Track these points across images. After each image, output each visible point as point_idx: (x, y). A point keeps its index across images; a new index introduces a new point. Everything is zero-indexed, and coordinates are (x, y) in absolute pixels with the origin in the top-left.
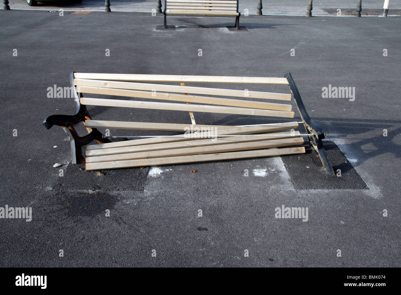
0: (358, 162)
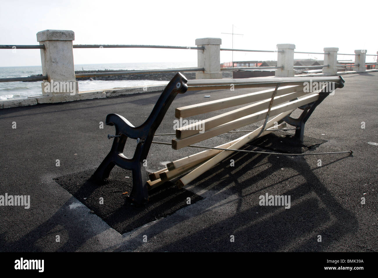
0: (68, 205)
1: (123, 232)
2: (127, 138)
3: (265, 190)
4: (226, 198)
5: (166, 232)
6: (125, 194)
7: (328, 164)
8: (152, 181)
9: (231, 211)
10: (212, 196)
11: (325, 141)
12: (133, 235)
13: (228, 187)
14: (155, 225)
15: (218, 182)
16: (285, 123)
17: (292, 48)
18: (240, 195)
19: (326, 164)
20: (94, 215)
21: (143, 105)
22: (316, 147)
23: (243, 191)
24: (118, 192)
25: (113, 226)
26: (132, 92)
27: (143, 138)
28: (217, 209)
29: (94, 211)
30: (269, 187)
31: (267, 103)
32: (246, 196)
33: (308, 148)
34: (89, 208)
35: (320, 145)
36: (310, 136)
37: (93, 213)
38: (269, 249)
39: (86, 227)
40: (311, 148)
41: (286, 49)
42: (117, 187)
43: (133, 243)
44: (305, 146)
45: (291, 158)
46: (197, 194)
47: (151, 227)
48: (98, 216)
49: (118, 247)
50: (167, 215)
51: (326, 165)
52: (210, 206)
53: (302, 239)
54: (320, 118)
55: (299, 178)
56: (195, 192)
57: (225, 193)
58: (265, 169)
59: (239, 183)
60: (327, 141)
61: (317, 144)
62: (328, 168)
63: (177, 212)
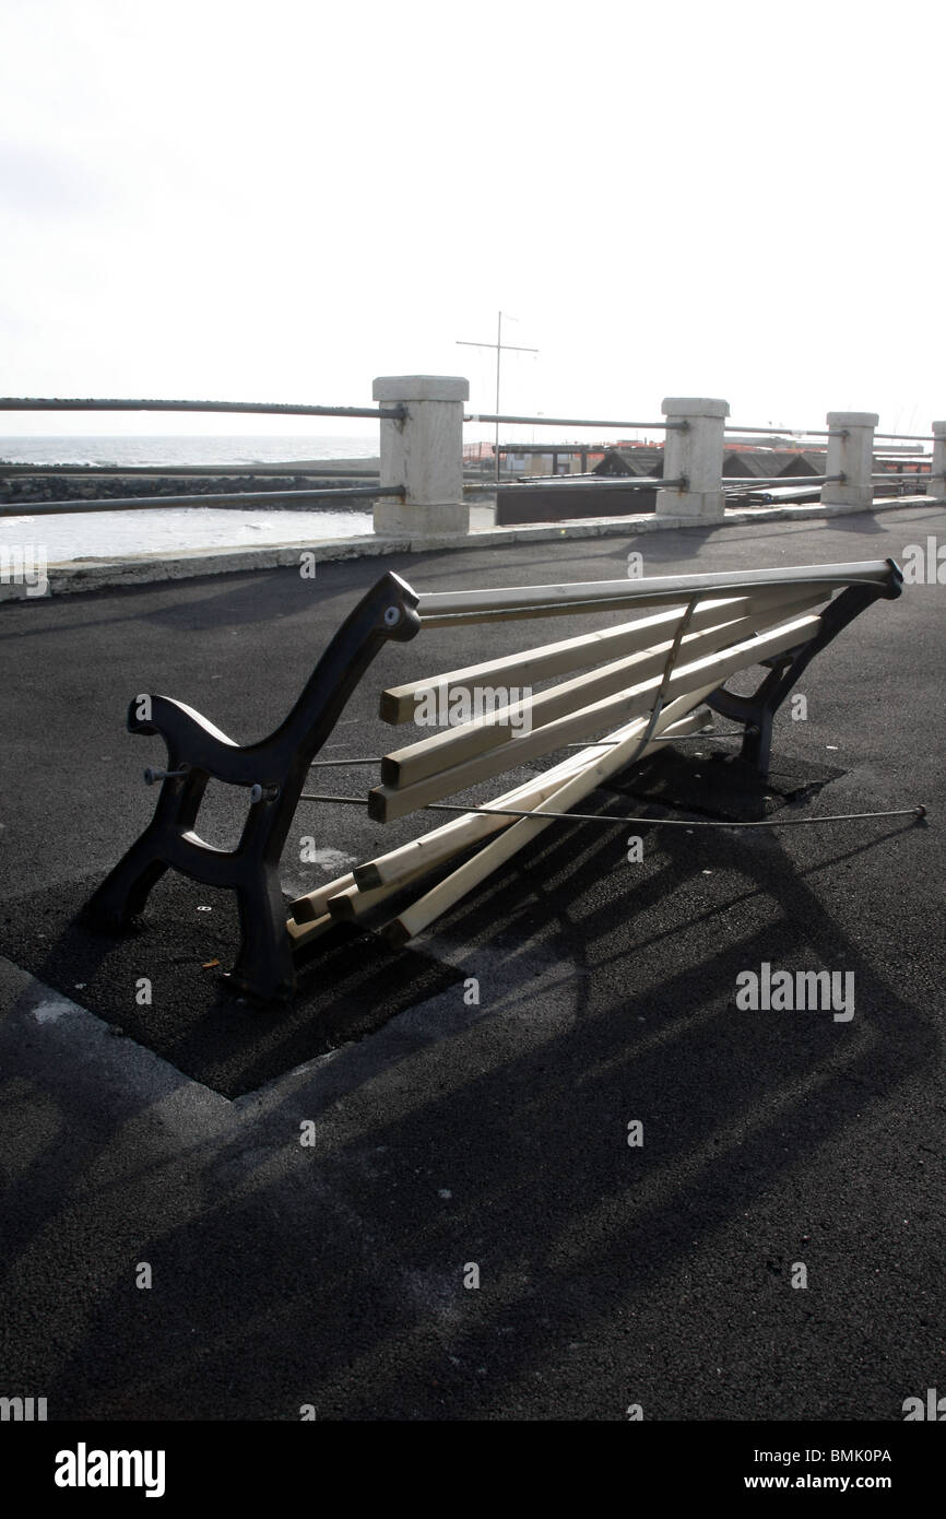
0: (29, 1010)
1: (235, 1090)
2: (206, 781)
3: (658, 945)
4: (539, 975)
5: (369, 1086)
6: (211, 968)
7: (850, 855)
8: (299, 922)
9: (561, 1015)
10: (495, 968)
11: (839, 773)
12: (267, 1099)
13: (540, 936)
14: (330, 1068)
15: (506, 922)
16: (709, 712)
17: (716, 412)
18: (581, 961)
19: (843, 854)
20: (126, 1042)
21: (196, 629)
22: (811, 795)
23: (591, 948)
24: (187, 960)
25: (196, 1075)
26: (144, 576)
27: (270, 785)
28: (514, 1011)
29: (120, 1026)
30: (669, 933)
31: (658, 657)
32: (602, 964)
33: (783, 796)
34: (102, 1017)
35: (822, 785)
36: (788, 755)
37: (120, 1035)
38: (689, 1129)
39: (111, 1081)
40: (795, 798)
41: (696, 416)
42: (177, 944)
43: (275, 1125)
44: (774, 792)
45: (732, 835)
46: (443, 961)
47: (323, 1073)
48: (140, 1043)
49: (229, 1141)
50: (362, 1032)
51: (846, 857)
52: (493, 1002)
53: (783, 1096)
54: (819, 687)
55: (761, 903)
56: (436, 957)
57: (531, 956)
58: (652, 873)
59: (574, 921)
60: (844, 773)
61: (812, 785)
62: (849, 867)
63: (392, 1022)
